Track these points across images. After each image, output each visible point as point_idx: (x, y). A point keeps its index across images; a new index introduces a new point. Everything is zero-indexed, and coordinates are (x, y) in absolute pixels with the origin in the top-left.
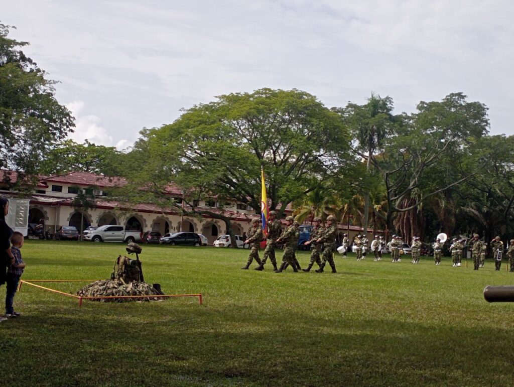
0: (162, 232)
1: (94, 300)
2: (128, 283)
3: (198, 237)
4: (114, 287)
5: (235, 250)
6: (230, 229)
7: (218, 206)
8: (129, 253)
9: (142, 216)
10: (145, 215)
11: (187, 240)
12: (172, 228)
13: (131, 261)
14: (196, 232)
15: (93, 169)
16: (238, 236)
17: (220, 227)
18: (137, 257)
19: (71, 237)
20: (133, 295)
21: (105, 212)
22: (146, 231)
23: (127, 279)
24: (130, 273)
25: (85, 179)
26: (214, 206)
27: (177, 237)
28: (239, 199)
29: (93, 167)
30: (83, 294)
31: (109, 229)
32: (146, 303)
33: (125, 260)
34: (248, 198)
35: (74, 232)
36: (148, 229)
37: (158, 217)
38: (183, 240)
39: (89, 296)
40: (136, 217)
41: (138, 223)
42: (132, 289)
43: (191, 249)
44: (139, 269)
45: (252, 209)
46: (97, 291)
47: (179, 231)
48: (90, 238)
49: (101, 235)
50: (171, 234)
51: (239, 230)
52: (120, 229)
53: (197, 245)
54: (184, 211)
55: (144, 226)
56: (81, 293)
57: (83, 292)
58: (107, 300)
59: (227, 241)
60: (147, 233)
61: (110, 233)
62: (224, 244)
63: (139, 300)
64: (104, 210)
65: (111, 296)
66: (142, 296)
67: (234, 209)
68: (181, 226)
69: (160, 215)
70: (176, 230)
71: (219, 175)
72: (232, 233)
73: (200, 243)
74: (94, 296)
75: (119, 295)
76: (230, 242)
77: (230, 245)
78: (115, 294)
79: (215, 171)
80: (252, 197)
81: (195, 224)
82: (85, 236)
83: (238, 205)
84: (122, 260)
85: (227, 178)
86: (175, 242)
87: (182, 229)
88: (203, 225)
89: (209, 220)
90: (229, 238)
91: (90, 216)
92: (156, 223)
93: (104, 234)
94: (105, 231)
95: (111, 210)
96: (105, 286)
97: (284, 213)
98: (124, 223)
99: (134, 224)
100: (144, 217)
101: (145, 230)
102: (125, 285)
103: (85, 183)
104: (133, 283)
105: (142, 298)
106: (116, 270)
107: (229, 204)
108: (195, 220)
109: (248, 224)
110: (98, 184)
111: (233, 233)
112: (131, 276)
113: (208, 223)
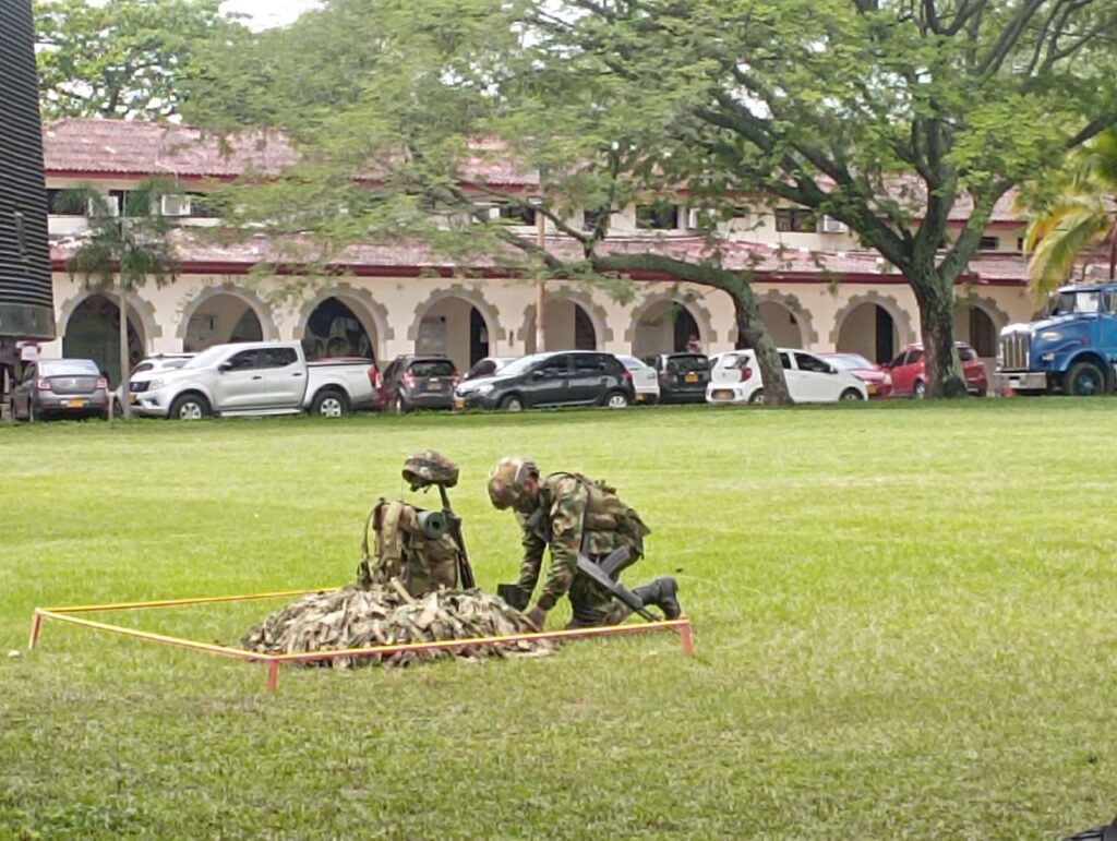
0: (460, 354)
1: (309, 664)
2: (420, 597)
3: (618, 368)
4: (375, 615)
5: (785, 415)
6: (755, 325)
7: (692, 224)
8: (414, 489)
9: (366, 293)
10: (381, 289)
11: (573, 383)
12: (501, 334)
13: (423, 516)
14: (603, 348)
15: (139, 103)
16: (791, 353)
17: (706, 314)
18: (445, 502)
19: (80, 404)
20: (445, 638)
21: (208, 289)
22: (392, 358)
23: (416, 580)
24: (423, 560)
25: (113, 151)
26: (675, 226)
27: (531, 376)
28: (782, 191)
29: (138, 93)
30: (268, 645)
31: (237, 363)
32: (494, 664)
33: (402, 516)
34: (825, 183)
35: (90, 386)
36: (397, 345)
37: (436, 292)
38: (557, 384)
39: (291, 654)
40: (344, 298)
41: (351, 325)
42: (437, 617)
43: (593, 425)
44: (453, 544)
45: (843, 227)
46: (317, 633)
47: (530, 350)
48: (164, 406)
49: (206, 391)
50: (499, 363)
51: (793, 321)
52: (283, 357)
53: (618, 402)
54: (550, 262)
55: (381, 335)
56: (258, 642)
57: (263, 637)
58: (357, 662)
59: (746, 376)
60: (397, 366)
61: (242, 377)
62: (730, 392)
63: (465, 654)
64: (206, 276)
65: (367, 648)
66: (477, 640)
67: (768, 236)
68: (538, 322)
69: (445, 284)
70: (520, 345)
71: (692, 94)
72: (762, 340)
73: (628, 392)
74: (307, 650)
75: (395, 643)
76: (756, 380)
77: (758, 392)
78: (381, 638)
79: (672, 80)
80: (840, 175)
81: (601, 312)
82: (140, 396)
83: (779, 212)
84: (391, 515)
85: (727, 102)
86: (522, 399)
87: (546, 337)
88: (636, 311)
89: (661, 288)
90: (753, 364)
91: (150, 308)
92: (432, 320)
93: (216, 383)
94: (223, 369)
95: (234, 278)
96: (340, 614)
97: (988, 233)
98: (296, 330)
99: (337, 329)
100: (378, 297)
101: (388, 352)
102: (412, 604)
103: (111, 166)
104: (439, 596)
105: (479, 646)
106: (372, 552)
107: (739, 213)
108: (600, 296)
109: (828, 296)
110: (168, 165)
111: (766, 340)
112: (428, 571)
113: (655, 305)
